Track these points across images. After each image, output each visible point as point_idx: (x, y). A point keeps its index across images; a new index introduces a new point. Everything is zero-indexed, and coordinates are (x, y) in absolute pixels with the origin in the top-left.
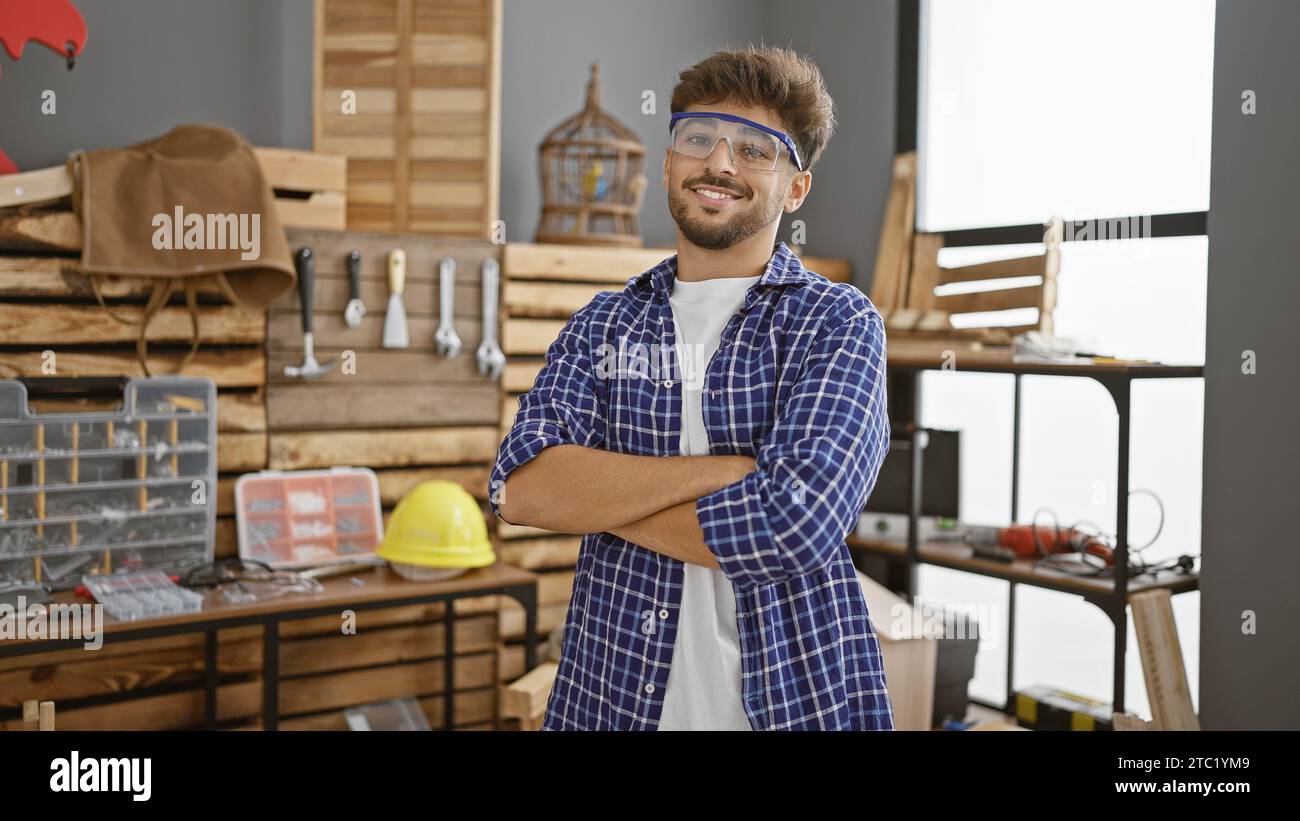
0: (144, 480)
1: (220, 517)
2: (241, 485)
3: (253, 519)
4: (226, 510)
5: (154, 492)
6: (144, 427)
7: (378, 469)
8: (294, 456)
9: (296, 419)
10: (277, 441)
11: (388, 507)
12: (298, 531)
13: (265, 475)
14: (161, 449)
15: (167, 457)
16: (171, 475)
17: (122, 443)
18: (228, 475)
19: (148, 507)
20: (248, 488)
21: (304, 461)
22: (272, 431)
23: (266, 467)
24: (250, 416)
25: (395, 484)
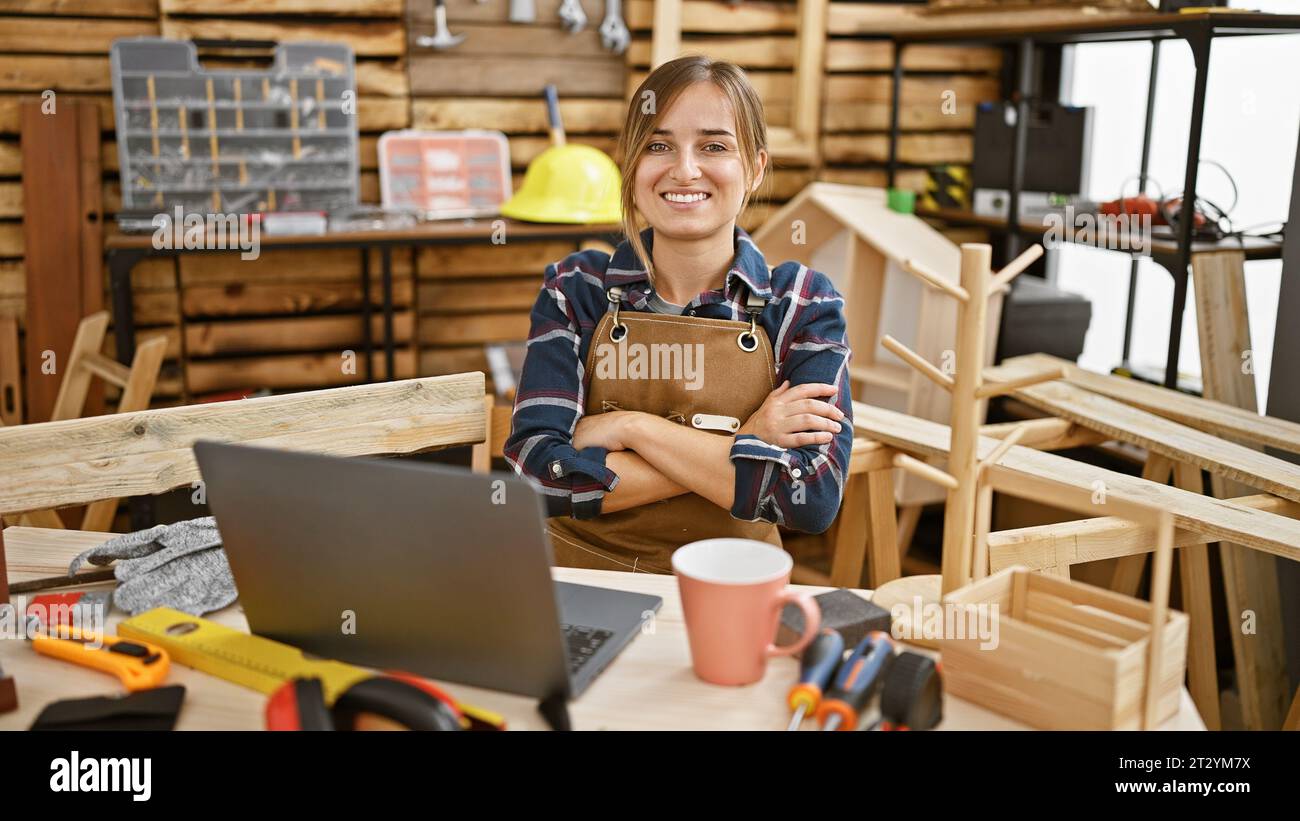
0: (295, 131)
1: (364, 171)
2: (384, 141)
3: (397, 172)
4: (368, 163)
5: (305, 141)
6: (294, 85)
7: (512, 135)
8: (434, 119)
9: (434, 85)
10: (419, 106)
11: (519, 170)
12: (433, 184)
13: (406, 135)
14: (308, 105)
15: (314, 113)
16: (319, 128)
17: (275, 97)
18: (371, 134)
19: (301, 154)
20: (392, 145)
21: (444, 123)
22: (413, 96)
23: (409, 126)
24: (391, 81)
25: (525, 149)
